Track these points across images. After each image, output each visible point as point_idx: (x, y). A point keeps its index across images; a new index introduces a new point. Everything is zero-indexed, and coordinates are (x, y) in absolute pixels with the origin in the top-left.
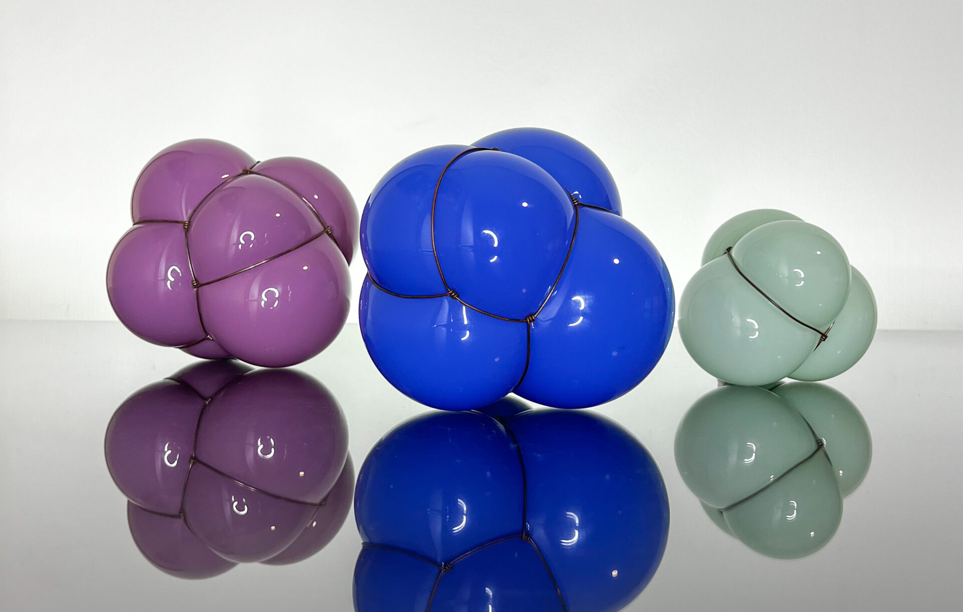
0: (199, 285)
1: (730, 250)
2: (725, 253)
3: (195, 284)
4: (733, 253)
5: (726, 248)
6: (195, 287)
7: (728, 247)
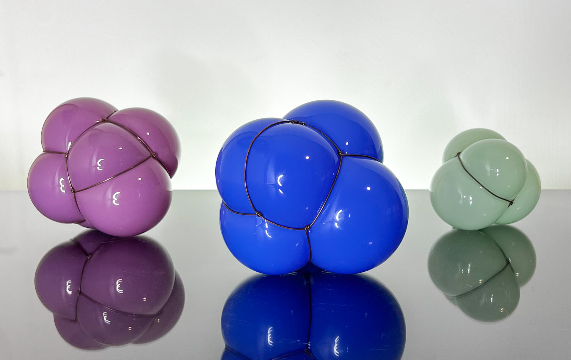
0: (75, 192)
1: (459, 154)
2: (456, 156)
3: (73, 191)
4: (461, 156)
5: (457, 153)
6: (72, 192)
7: (458, 152)
